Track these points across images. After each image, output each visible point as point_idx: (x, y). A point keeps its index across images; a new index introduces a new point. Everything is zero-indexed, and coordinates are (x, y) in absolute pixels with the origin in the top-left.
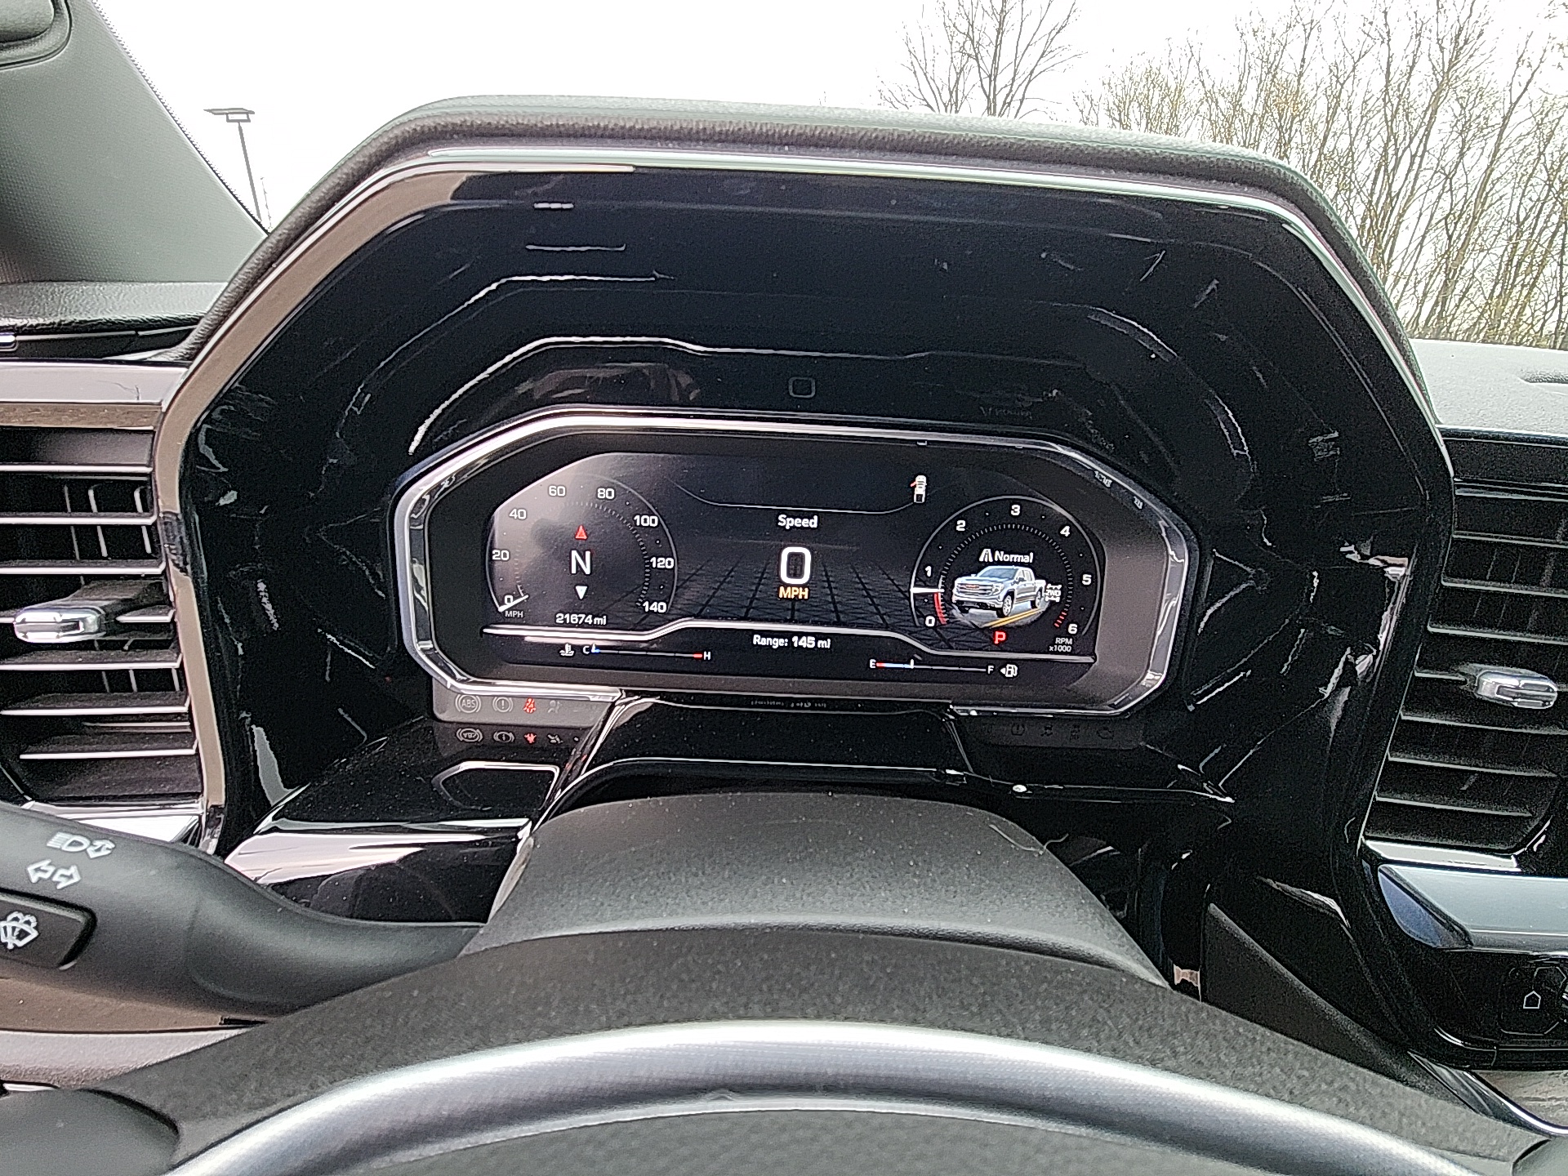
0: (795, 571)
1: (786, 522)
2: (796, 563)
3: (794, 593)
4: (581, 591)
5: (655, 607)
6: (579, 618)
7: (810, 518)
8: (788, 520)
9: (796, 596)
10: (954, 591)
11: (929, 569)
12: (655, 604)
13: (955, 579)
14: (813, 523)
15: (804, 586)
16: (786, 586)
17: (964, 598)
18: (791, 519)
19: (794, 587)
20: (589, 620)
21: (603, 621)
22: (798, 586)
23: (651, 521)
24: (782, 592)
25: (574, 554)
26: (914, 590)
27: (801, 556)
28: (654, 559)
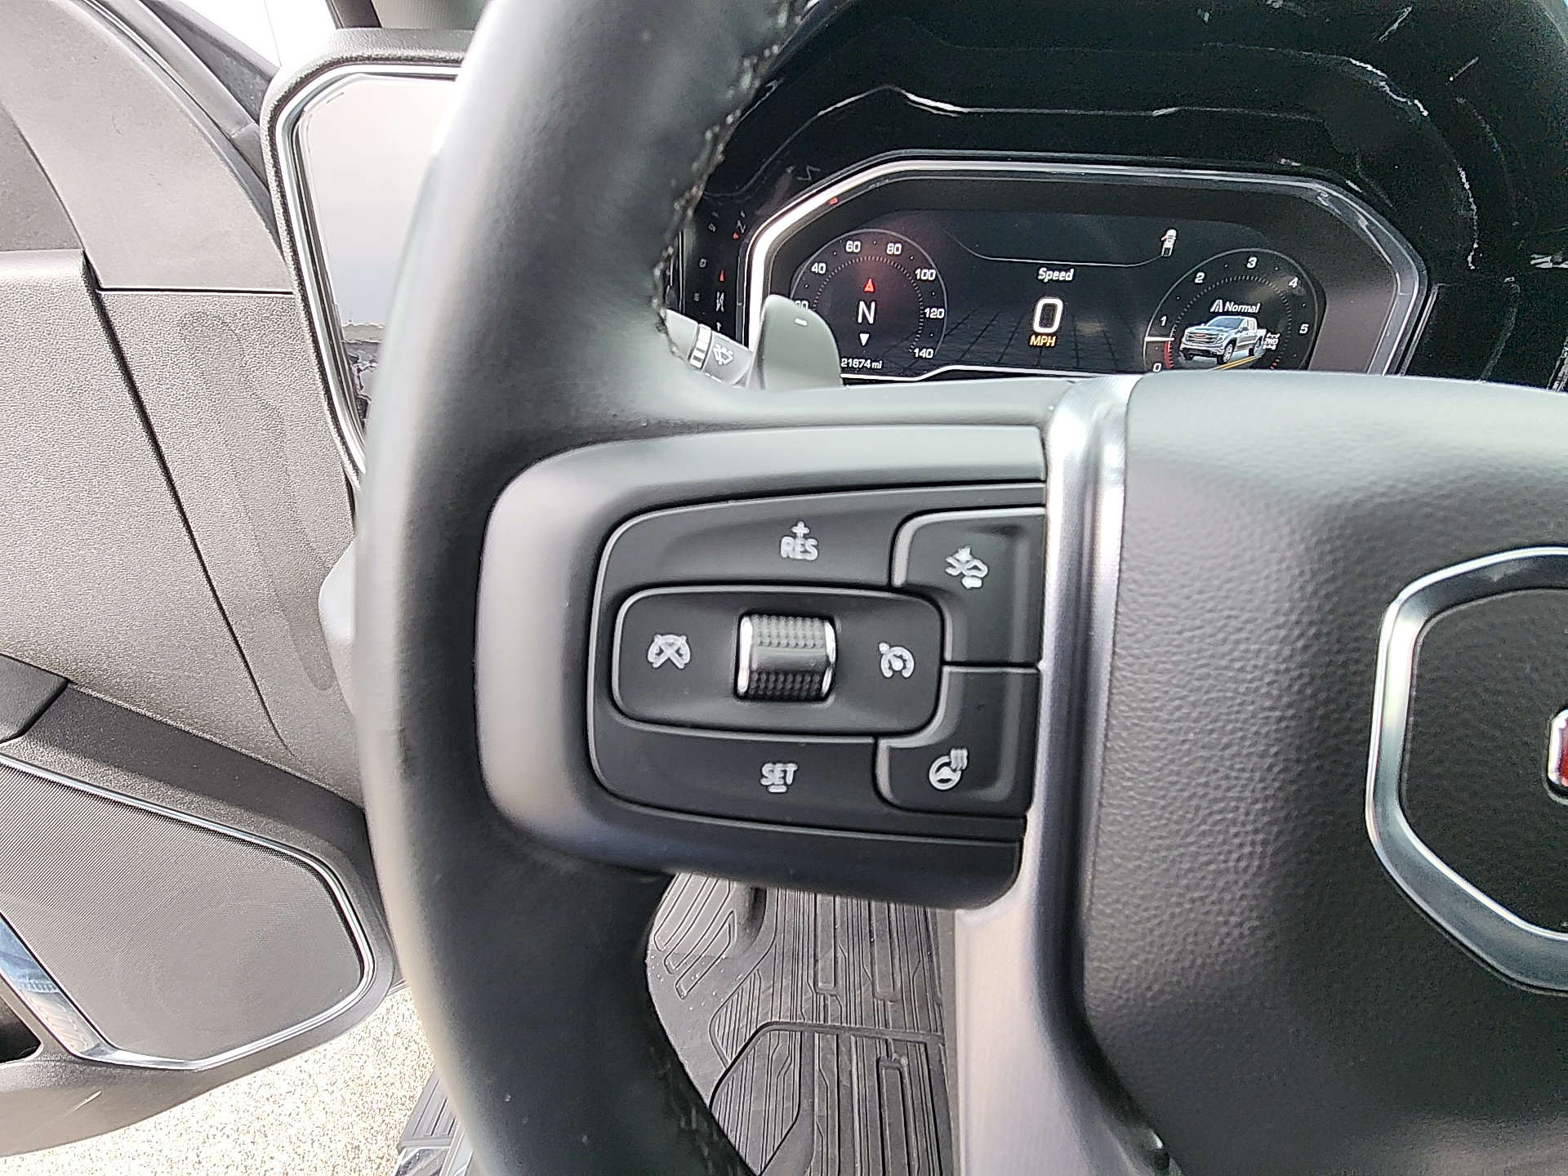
0: (1047, 320)
1: (1045, 275)
2: (1049, 310)
3: (1043, 342)
4: (864, 338)
5: (924, 353)
6: (860, 363)
7: (1067, 271)
8: (1048, 273)
9: (1045, 344)
10: (1184, 340)
11: (1164, 318)
12: (924, 350)
13: (1186, 328)
14: (1069, 276)
15: (1051, 335)
16: (1037, 335)
17: (1190, 345)
18: (1051, 272)
19: (1043, 334)
20: (868, 364)
21: (878, 365)
22: (1048, 335)
23: (928, 274)
24: (1033, 341)
25: (862, 304)
26: (1148, 339)
27: (1053, 307)
28: (927, 310)
